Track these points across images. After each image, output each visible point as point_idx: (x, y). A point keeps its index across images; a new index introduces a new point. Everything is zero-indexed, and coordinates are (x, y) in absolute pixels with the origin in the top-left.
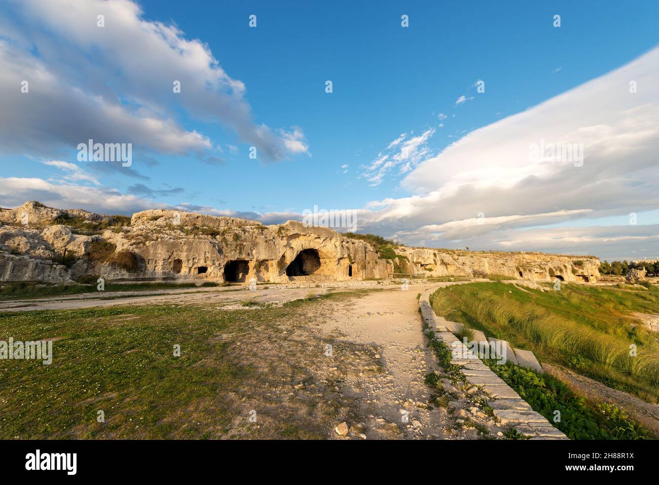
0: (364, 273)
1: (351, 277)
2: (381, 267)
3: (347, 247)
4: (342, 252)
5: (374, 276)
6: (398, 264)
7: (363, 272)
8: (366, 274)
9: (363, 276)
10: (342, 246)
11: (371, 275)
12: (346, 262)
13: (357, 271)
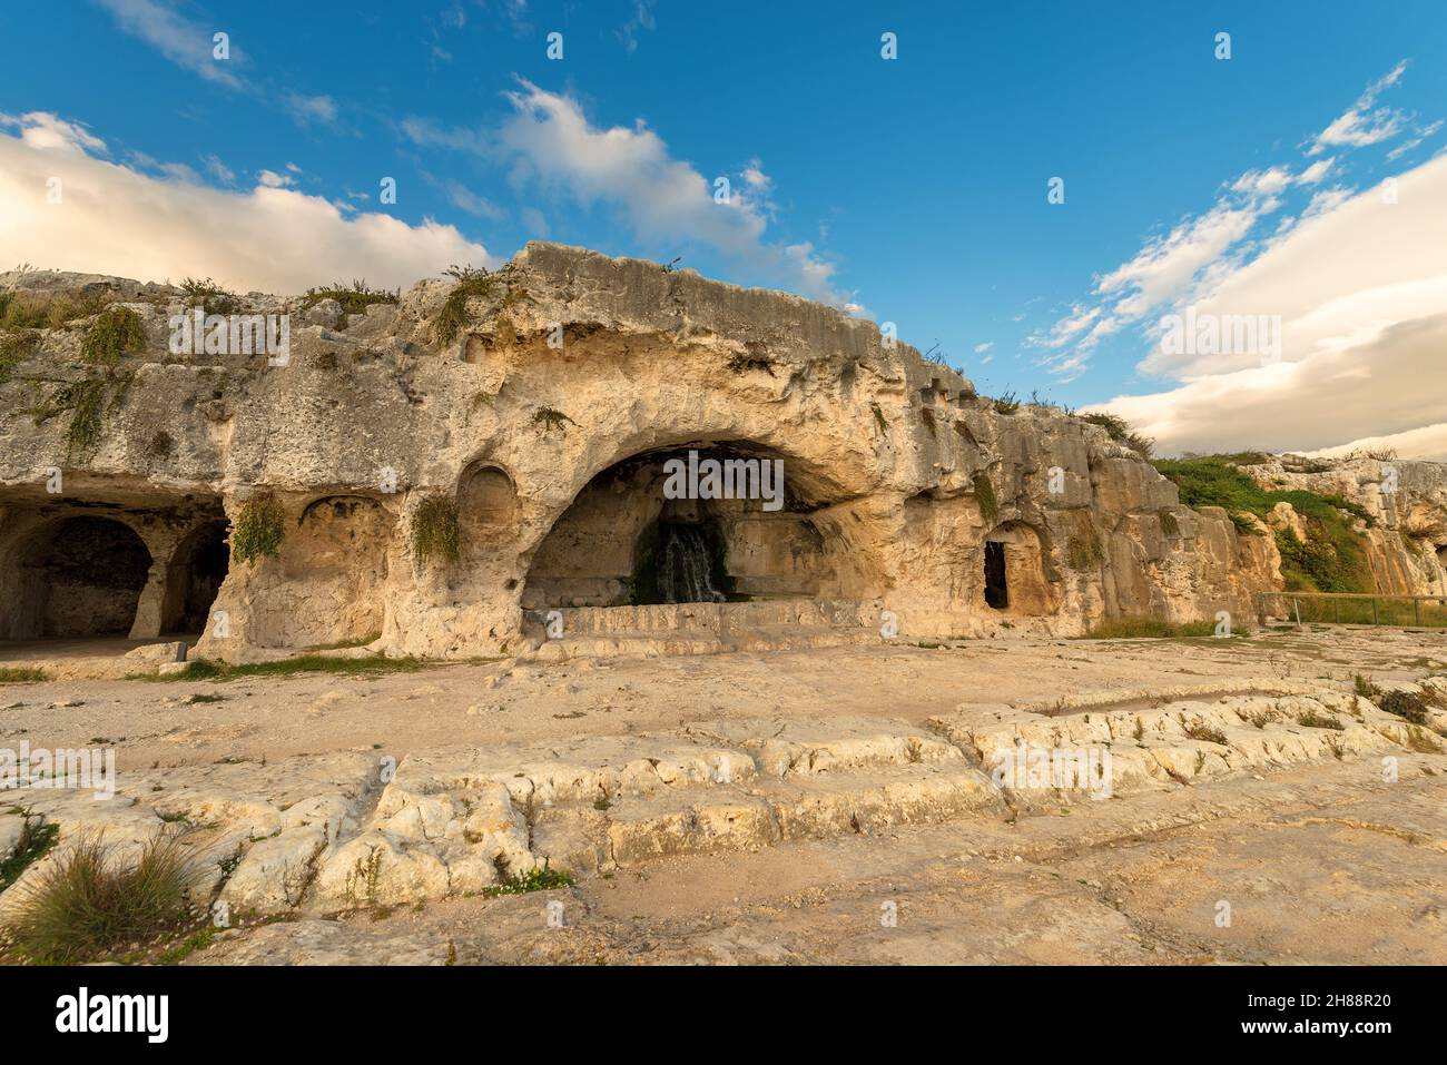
0: (1093, 590)
1: (1008, 617)
2: (1203, 553)
3: (962, 428)
4: (927, 457)
5: (1162, 608)
6: (1301, 537)
7: (1083, 582)
8: (1104, 595)
9: (1086, 607)
10: (927, 418)
11: (1144, 604)
12: (960, 523)
13: (1041, 579)
